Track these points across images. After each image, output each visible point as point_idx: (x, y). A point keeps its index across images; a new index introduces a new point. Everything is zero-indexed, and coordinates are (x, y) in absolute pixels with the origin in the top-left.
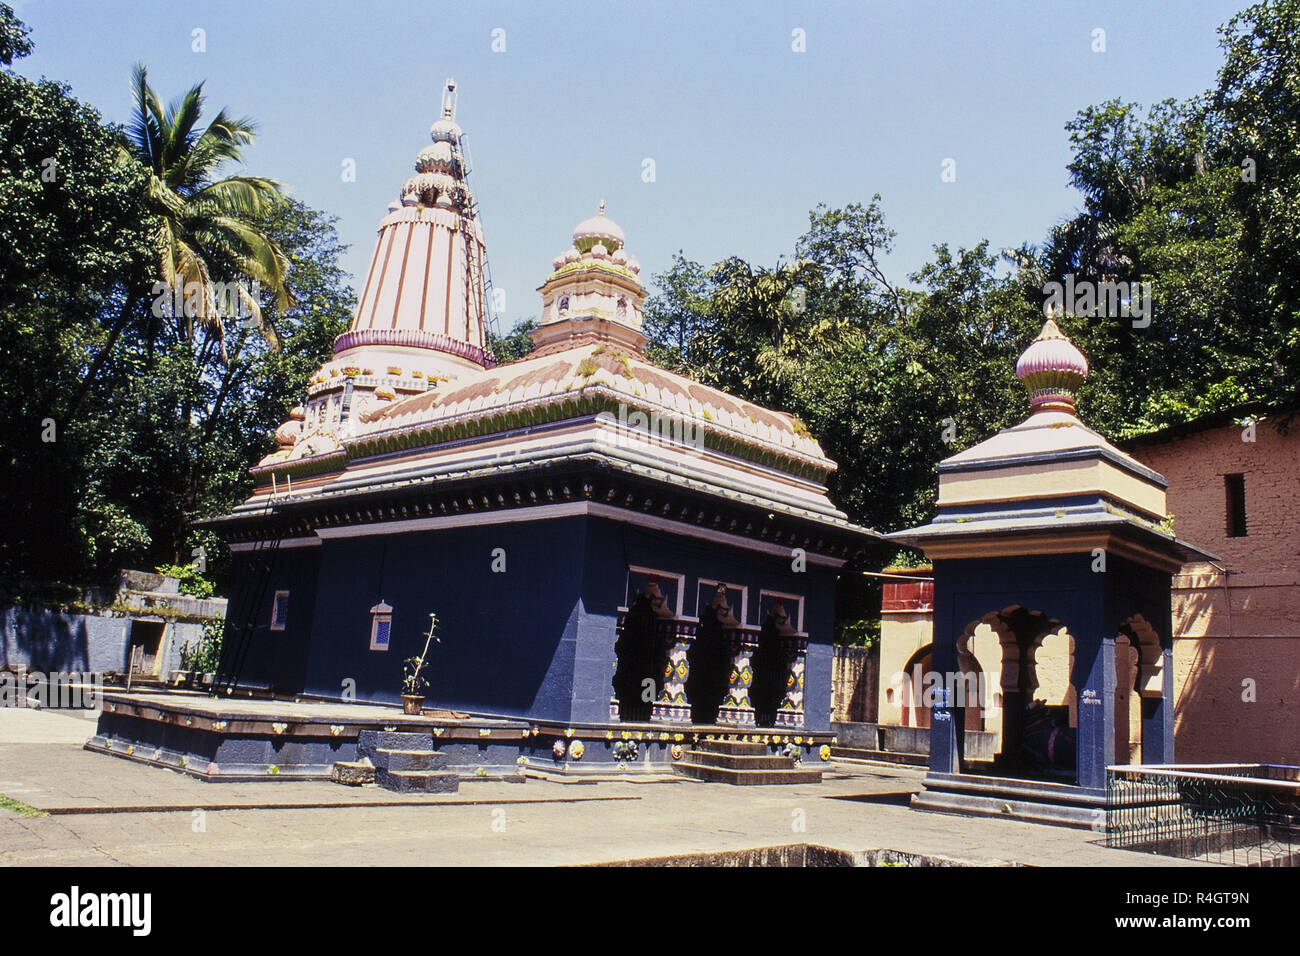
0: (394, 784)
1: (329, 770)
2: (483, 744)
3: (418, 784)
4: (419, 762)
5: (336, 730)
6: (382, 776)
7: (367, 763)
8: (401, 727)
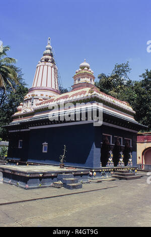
0: (69, 187)
1: (52, 184)
2: (81, 175)
3: (74, 187)
4: (73, 182)
5: (53, 175)
6: (65, 185)
7: (60, 182)
8: (66, 172)
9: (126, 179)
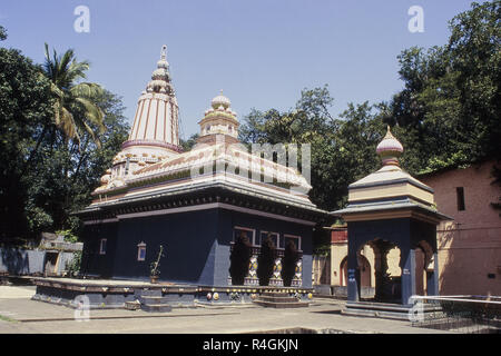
0: (148, 309)
1: (124, 305)
2: (181, 294)
3: (157, 309)
4: (157, 301)
5: (126, 290)
6: (143, 306)
7: (138, 302)
8: (150, 288)
9: (275, 306)
